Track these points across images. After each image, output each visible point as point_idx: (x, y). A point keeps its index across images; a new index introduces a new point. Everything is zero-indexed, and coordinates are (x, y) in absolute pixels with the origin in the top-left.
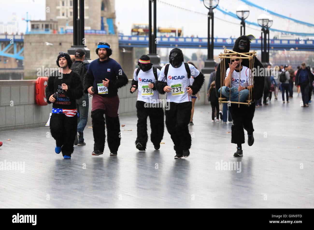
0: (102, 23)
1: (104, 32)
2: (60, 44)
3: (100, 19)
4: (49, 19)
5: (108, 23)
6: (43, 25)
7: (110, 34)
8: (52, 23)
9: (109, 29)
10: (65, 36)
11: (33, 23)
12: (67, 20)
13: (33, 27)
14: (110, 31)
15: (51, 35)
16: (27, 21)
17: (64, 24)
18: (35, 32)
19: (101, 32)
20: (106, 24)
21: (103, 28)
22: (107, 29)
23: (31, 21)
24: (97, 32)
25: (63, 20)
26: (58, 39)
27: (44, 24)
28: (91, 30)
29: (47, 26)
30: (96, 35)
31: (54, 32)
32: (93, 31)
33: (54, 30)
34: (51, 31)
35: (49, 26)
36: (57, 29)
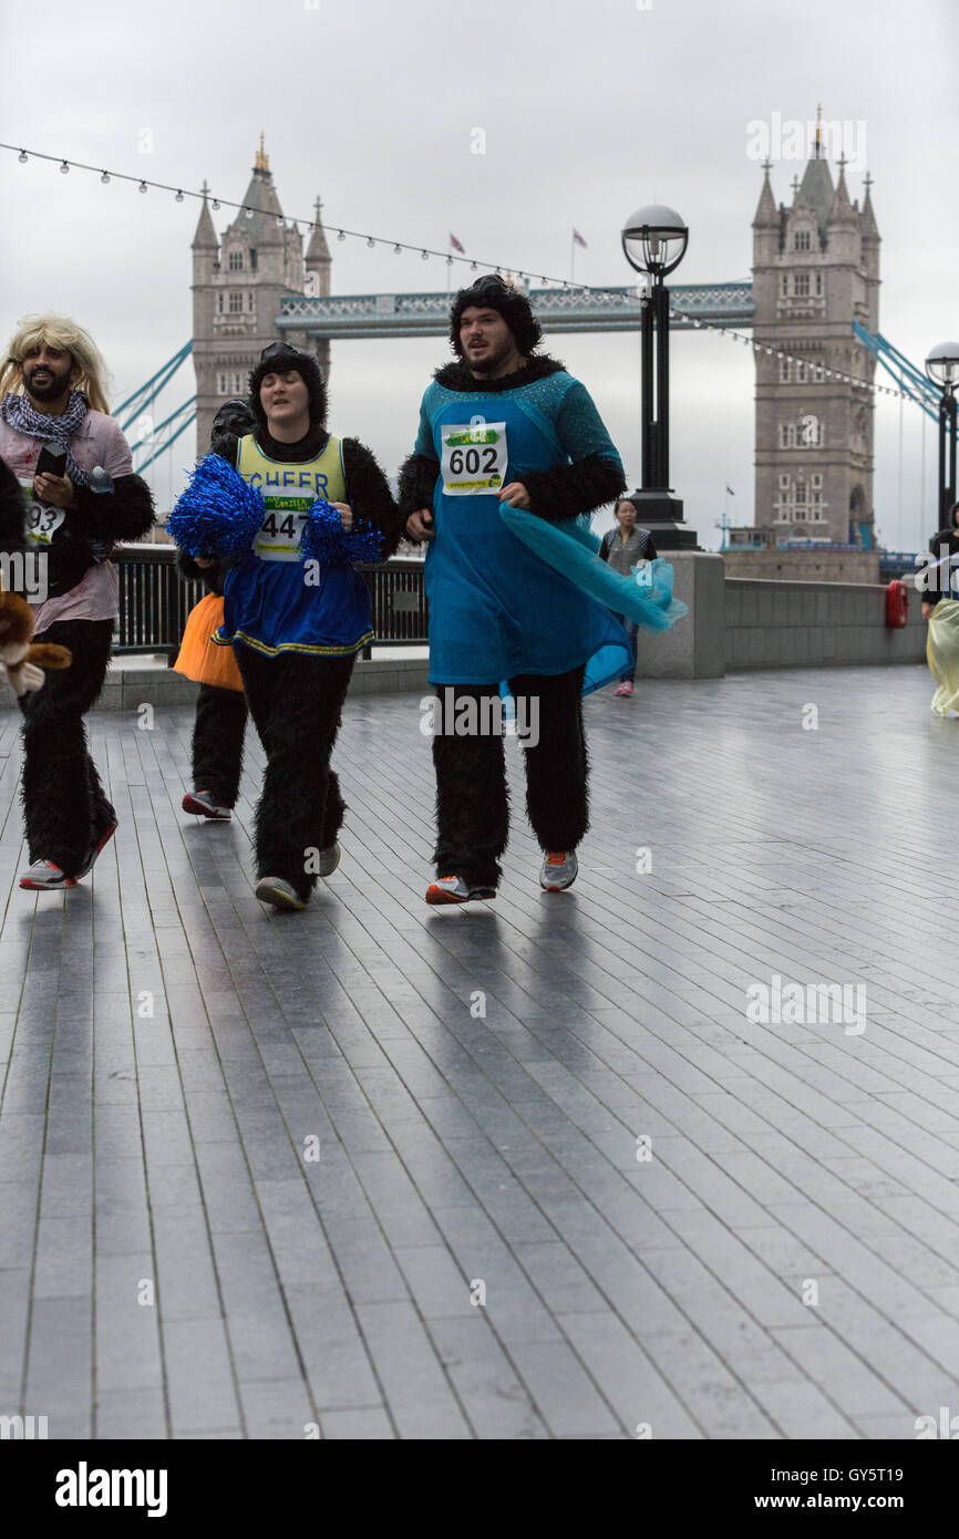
0: (852, 532)
1: (854, 546)
2: (779, 567)
3: (847, 524)
4: (760, 526)
5: (861, 530)
6: (750, 536)
7: (864, 549)
8: (766, 532)
9: (864, 542)
10: (787, 555)
11: (733, 533)
12: (792, 527)
13: (733, 538)
14: (865, 546)
15: (763, 553)
16: (724, 529)
17: (786, 534)
18: (737, 547)
19: (849, 546)
20: (858, 533)
21: (852, 539)
22: (860, 541)
23: (731, 529)
24: (843, 546)
25: (785, 526)
26: (776, 560)
27: (752, 533)
28: (832, 543)
29: (757, 537)
30: (839, 551)
31: (769, 547)
32: (835, 546)
33: (769, 543)
34: (763, 546)
35: (761, 538)
36: (774, 543)
